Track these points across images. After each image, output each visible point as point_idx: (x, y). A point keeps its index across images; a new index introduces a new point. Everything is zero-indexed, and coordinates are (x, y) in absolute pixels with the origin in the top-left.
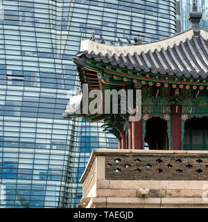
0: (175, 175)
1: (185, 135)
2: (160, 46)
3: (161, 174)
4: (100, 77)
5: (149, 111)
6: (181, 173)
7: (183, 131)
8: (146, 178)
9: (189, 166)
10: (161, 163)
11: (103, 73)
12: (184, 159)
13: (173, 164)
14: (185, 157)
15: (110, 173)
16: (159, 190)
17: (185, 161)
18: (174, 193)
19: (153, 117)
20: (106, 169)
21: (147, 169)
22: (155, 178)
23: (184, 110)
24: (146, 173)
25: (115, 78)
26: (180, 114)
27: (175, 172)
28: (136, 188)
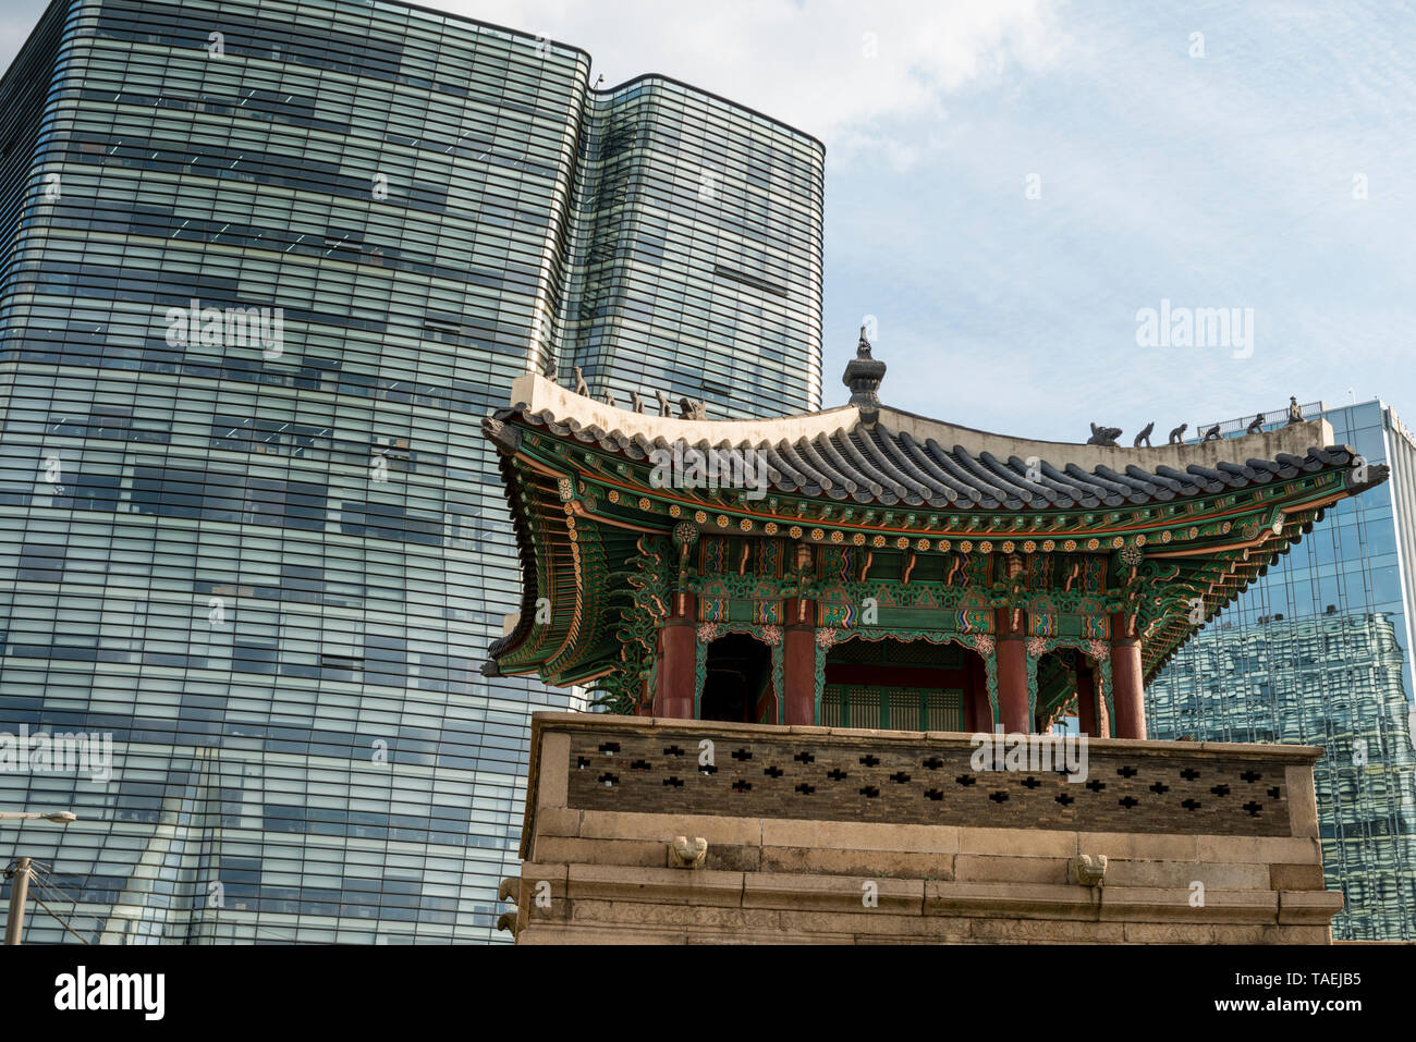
0: (789, 802)
1: (825, 700)
2: (758, 434)
3: (748, 796)
4: (566, 489)
5: (719, 614)
6: (810, 797)
7: (821, 678)
8: (700, 806)
9: (838, 775)
10: (749, 763)
11: (576, 484)
12: (820, 752)
13: (787, 768)
14: (826, 746)
15: (584, 787)
16: (741, 847)
17: (824, 759)
18: (788, 860)
19: (730, 635)
20: (571, 776)
21: (703, 781)
22: (727, 810)
23: (825, 614)
24: (700, 793)
25: (614, 498)
26: (813, 626)
27: (791, 793)
28: (667, 837)
